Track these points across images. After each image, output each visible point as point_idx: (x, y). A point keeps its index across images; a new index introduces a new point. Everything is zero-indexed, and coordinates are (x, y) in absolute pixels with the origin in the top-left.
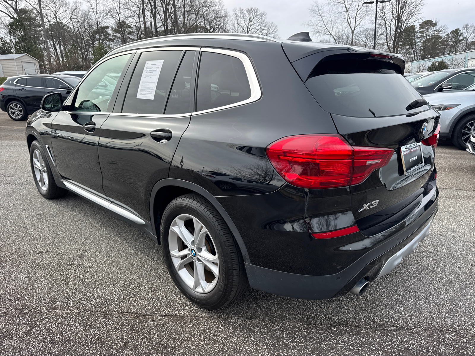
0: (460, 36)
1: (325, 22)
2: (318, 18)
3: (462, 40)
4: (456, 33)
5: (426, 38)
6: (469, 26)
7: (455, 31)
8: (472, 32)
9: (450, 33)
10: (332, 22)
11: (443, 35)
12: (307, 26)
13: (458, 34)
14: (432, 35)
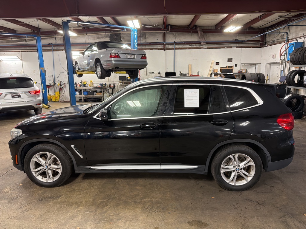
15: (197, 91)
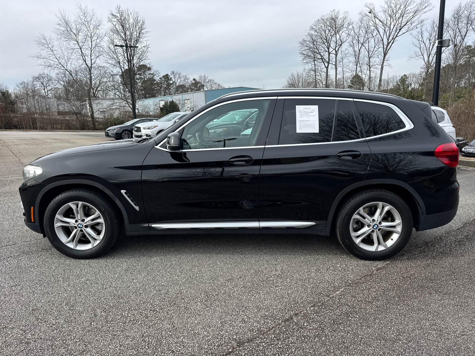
0: (170, 80)
1: (58, 56)
2: (48, 51)
3: (172, 84)
4: (166, 77)
5: (144, 79)
6: (175, 73)
7: (165, 76)
8: (178, 78)
9: (163, 77)
10: (66, 58)
11: (157, 78)
12: (37, 58)
13: (168, 78)
14: (149, 78)
15: (316, 108)
